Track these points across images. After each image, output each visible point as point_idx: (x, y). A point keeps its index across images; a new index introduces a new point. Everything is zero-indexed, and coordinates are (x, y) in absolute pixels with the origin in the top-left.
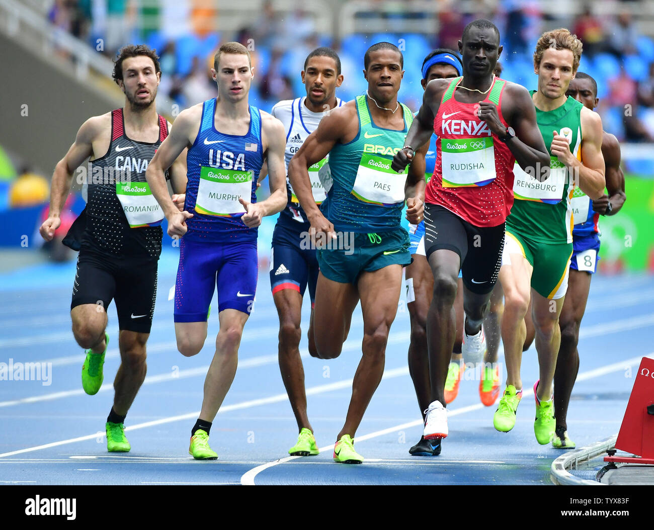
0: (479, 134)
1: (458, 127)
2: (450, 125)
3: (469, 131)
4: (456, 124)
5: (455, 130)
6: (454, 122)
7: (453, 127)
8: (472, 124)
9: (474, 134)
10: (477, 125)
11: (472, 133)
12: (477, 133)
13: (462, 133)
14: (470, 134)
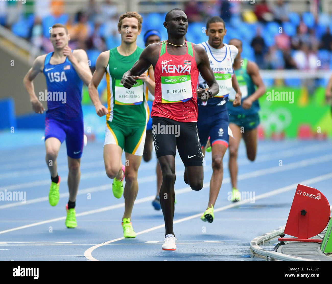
0: (184, 72)
1: (172, 69)
2: (167, 68)
3: (178, 71)
4: (170, 67)
5: (170, 70)
6: (169, 66)
7: (169, 69)
8: (180, 67)
9: (181, 72)
10: (183, 67)
11: (180, 71)
12: (183, 72)
13: (174, 72)
14: (179, 72)
